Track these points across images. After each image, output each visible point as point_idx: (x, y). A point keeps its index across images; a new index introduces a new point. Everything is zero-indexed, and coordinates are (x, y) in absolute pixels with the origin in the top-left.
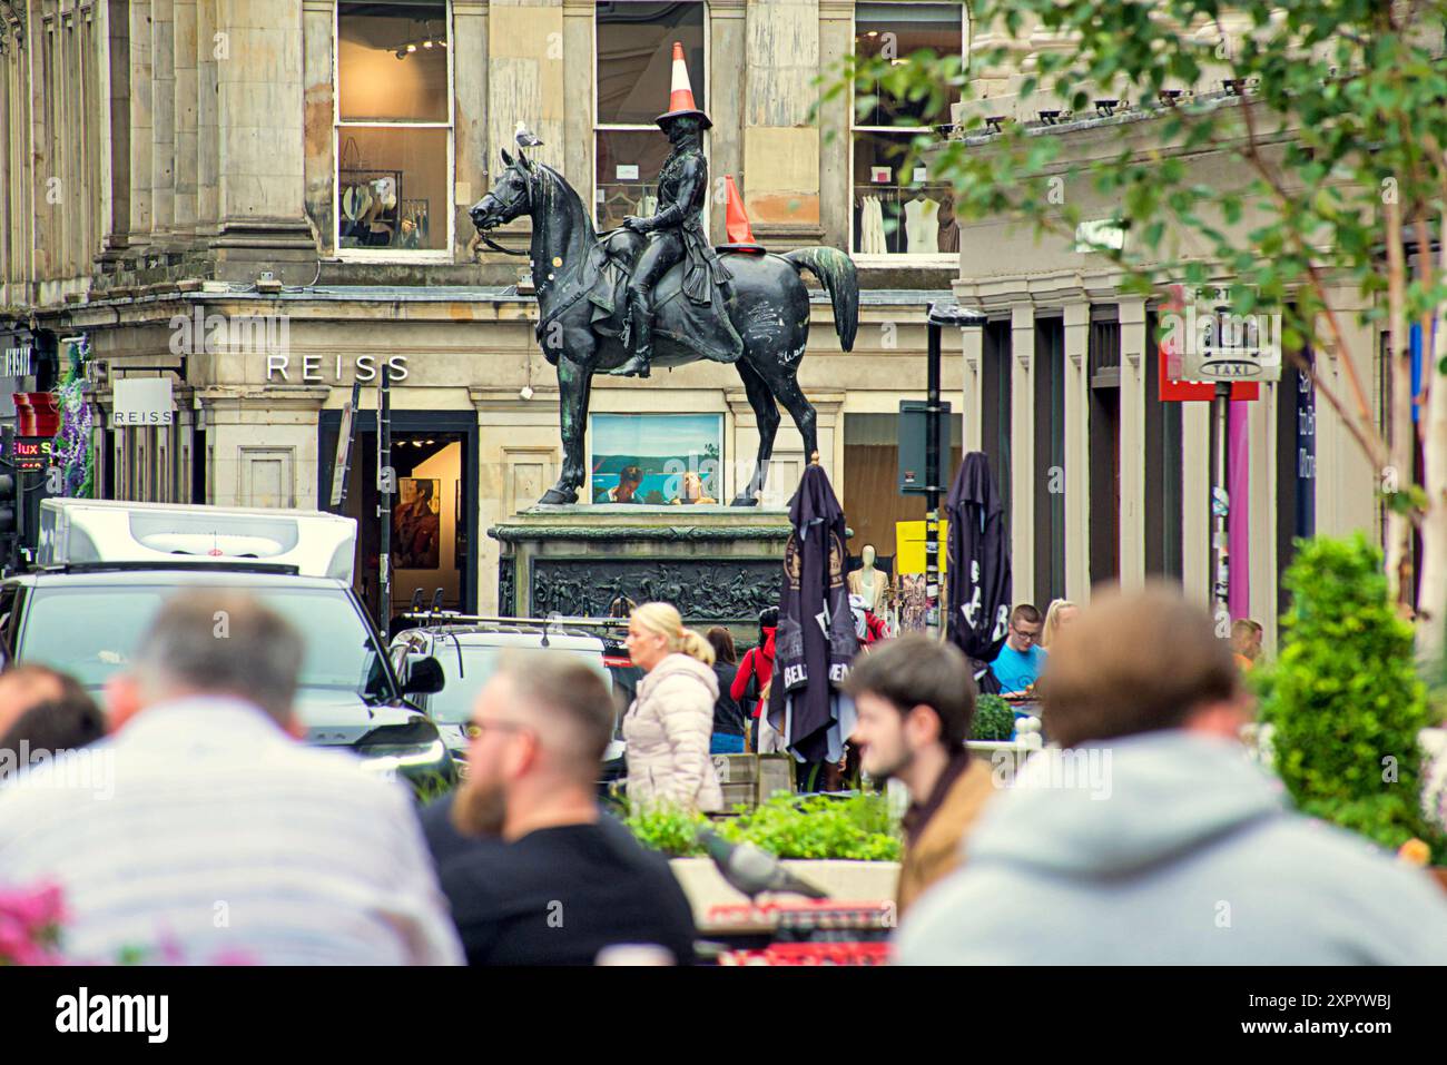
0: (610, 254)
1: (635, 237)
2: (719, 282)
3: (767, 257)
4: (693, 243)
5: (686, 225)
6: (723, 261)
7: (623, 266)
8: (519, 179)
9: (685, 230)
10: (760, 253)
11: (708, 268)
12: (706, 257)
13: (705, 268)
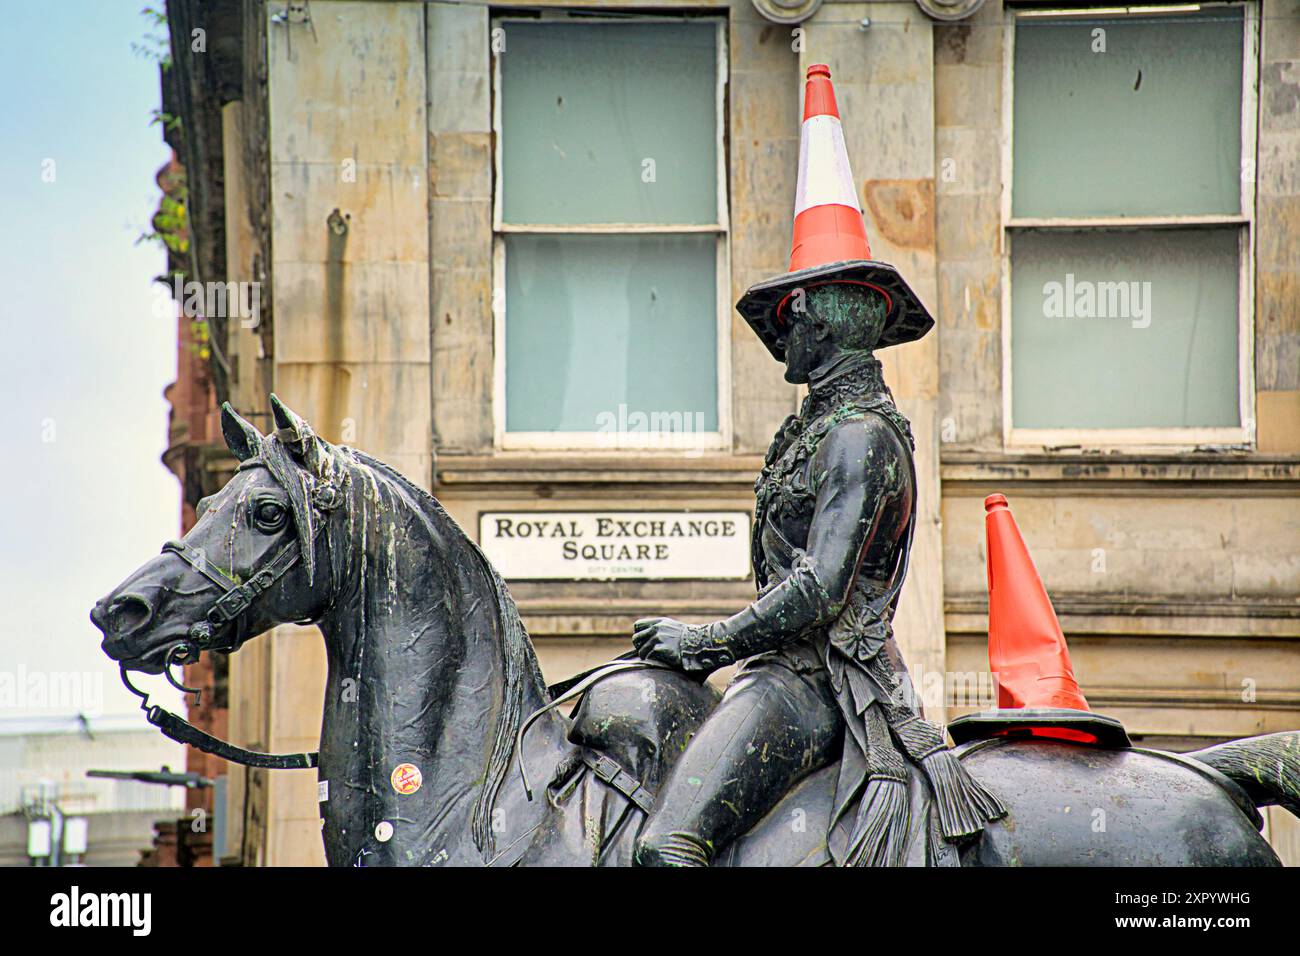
0: (588, 743)
1: (675, 688)
2: (957, 832)
3: (1132, 760)
4: (863, 701)
5: (839, 639)
6: (971, 766)
7: (626, 782)
8: (273, 495)
9: (836, 654)
10: (1108, 741)
11: (918, 786)
12: (912, 747)
13: (908, 783)
